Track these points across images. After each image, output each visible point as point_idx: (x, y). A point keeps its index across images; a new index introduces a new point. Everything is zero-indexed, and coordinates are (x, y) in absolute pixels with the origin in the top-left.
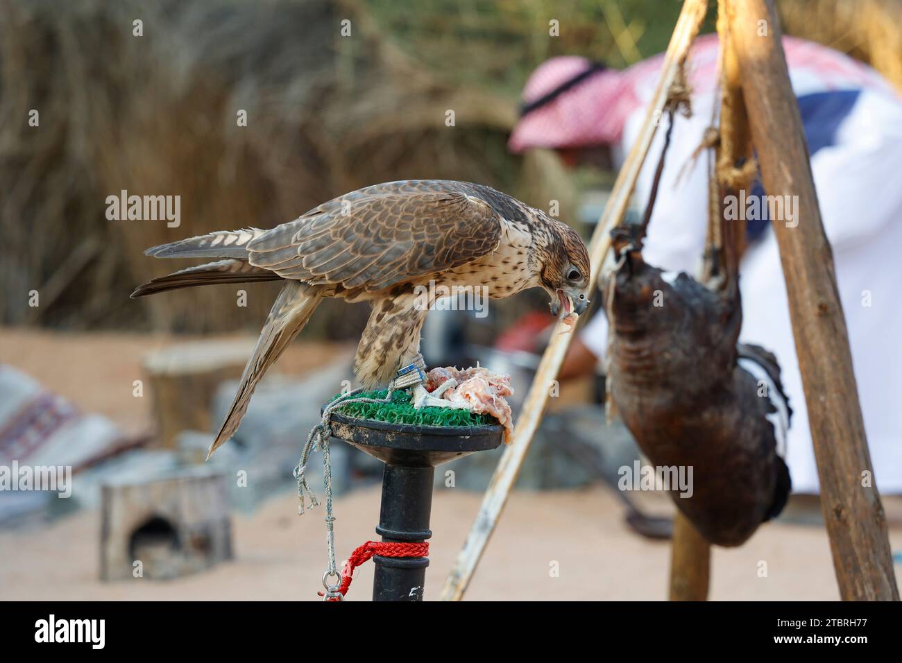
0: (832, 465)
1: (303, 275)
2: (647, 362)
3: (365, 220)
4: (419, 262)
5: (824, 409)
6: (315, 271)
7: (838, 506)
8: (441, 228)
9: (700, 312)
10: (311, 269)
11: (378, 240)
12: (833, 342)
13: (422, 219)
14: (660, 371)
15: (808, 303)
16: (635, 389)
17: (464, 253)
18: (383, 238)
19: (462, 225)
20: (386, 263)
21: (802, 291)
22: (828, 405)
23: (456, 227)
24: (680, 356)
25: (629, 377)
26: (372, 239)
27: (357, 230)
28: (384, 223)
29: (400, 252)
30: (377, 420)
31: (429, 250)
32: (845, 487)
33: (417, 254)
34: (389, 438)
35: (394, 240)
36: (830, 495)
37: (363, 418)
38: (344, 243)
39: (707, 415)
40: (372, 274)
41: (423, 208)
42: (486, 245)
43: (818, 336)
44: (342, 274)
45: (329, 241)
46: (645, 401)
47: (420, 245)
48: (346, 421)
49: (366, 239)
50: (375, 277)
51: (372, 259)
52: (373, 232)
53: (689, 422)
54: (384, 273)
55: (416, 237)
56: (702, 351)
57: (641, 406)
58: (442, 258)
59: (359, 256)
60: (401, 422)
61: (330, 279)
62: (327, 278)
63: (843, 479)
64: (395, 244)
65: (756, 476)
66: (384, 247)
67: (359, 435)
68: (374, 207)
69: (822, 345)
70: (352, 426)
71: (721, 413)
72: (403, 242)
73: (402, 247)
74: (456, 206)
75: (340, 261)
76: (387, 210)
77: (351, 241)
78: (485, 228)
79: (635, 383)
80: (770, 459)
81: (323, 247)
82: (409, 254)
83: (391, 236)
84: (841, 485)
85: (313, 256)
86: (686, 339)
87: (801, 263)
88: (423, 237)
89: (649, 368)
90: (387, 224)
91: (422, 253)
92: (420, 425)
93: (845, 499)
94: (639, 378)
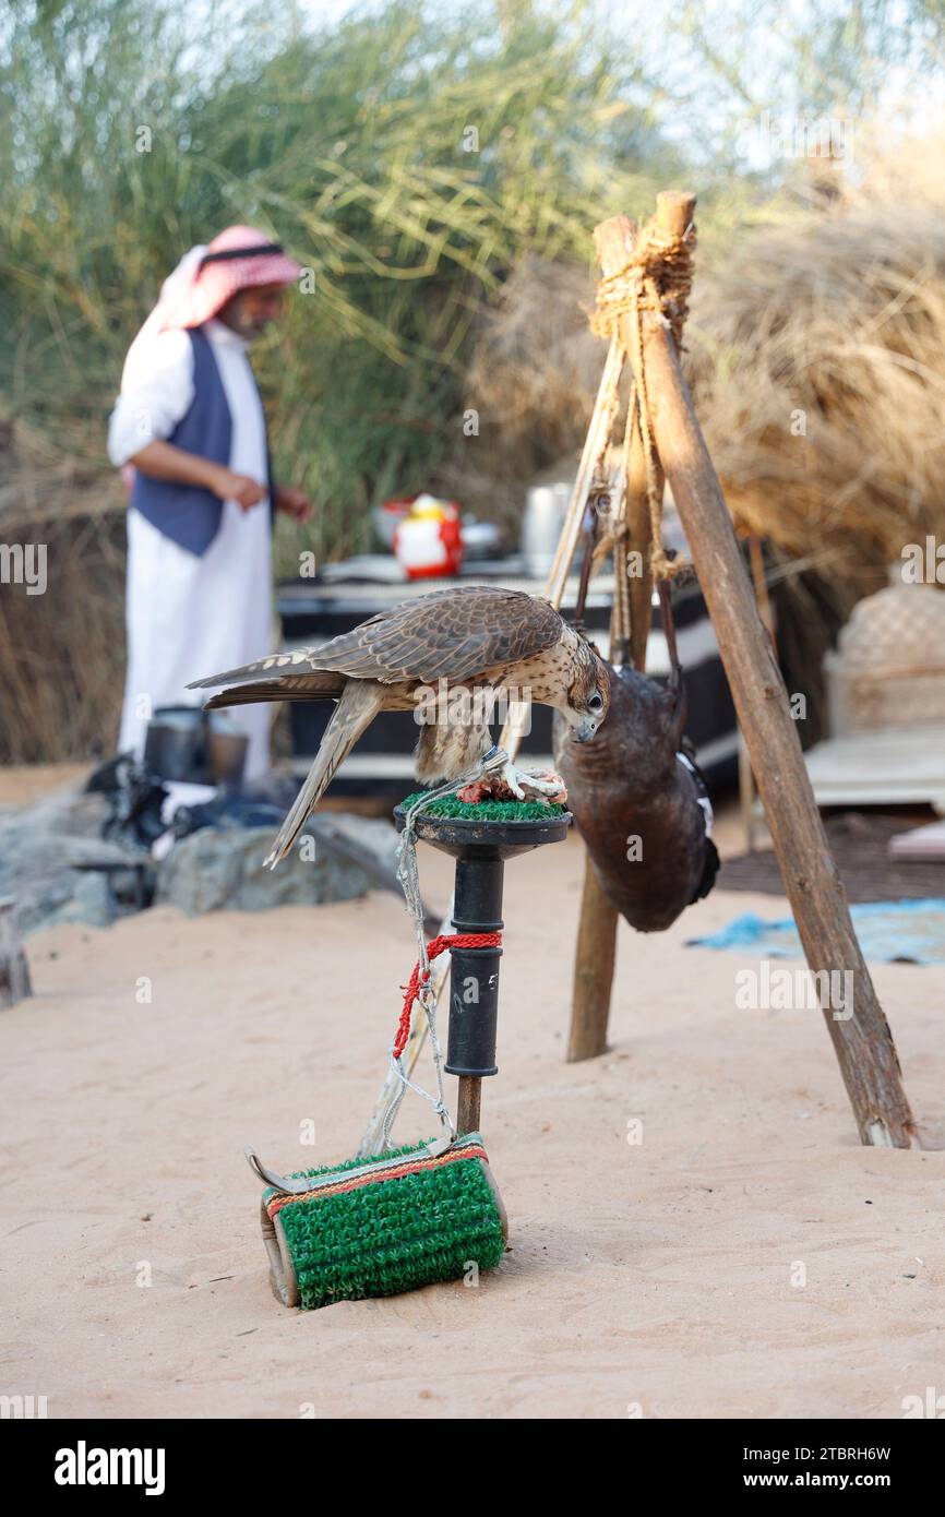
0: (792, 841)
1: (379, 673)
2: (603, 754)
3: (437, 618)
4: (496, 654)
5: (780, 788)
6: (391, 667)
7: (801, 879)
8: (513, 622)
9: (650, 703)
10: (387, 666)
11: (453, 635)
12: (781, 724)
13: (494, 614)
14: (616, 762)
15: (755, 688)
16: (589, 781)
17: (536, 644)
18: (458, 633)
19: (530, 619)
20: (464, 655)
21: (748, 677)
22: (783, 783)
23: (526, 620)
24: (634, 745)
25: (584, 770)
26: (446, 635)
27: (431, 627)
28: (457, 620)
29: (477, 645)
30: (461, 818)
31: (504, 642)
32: (807, 861)
33: (492, 646)
34: (476, 835)
35: (469, 633)
36: (793, 869)
37: (447, 817)
38: (418, 640)
39: (657, 802)
40: (451, 667)
41: (493, 605)
42: (552, 639)
43: (767, 719)
44: (421, 668)
45: (400, 639)
46: (599, 792)
47: (495, 638)
48: (431, 822)
49: (440, 635)
50: (452, 670)
51: (450, 652)
52: (447, 628)
53: (641, 810)
54: (463, 665)
55: (490, 631)
56: (654, 740)
57: (595, 798)
58: (516, 650)
59: (435, 650)
60: (485, 820)
61: (408, 674)
62: (404, 673)
63: (804, 854)
64: (470, 637)
65: (690, 860)
66: (460, 641)
67: (446, 834)
68: (443, 607)
69: (772, 727)
70: (436, 825)
71: (669, 800)
72: (477, 636)
73: (477, 640)
74: (524, 603)
75: (416, 656)
76: (456, 609)
77: (425, 637)
78: (551, 623)
79: (590, 775)
80: (701, 841)
81: (395, 646)
82: (485, 646)
83: (465, 631)
84: (802, 860)
85: (387, 654)
86: (640, 728)
87: (744, 649)
88: (496, 630)
89: (605, 760)
90: (460, 620)
91: (498, 645)
92: (503, 820)
93: (808, 873)
94: (595, 770)
